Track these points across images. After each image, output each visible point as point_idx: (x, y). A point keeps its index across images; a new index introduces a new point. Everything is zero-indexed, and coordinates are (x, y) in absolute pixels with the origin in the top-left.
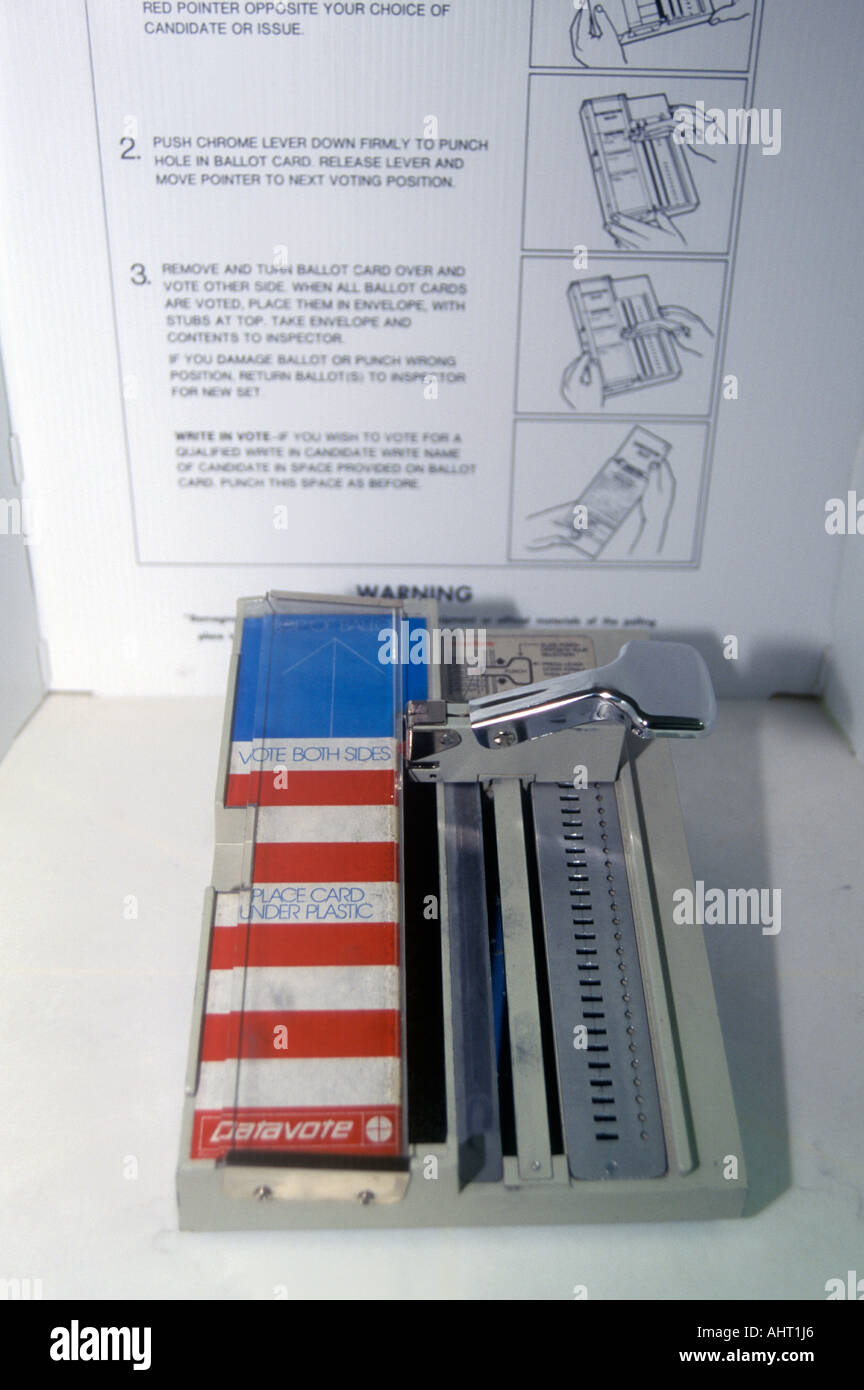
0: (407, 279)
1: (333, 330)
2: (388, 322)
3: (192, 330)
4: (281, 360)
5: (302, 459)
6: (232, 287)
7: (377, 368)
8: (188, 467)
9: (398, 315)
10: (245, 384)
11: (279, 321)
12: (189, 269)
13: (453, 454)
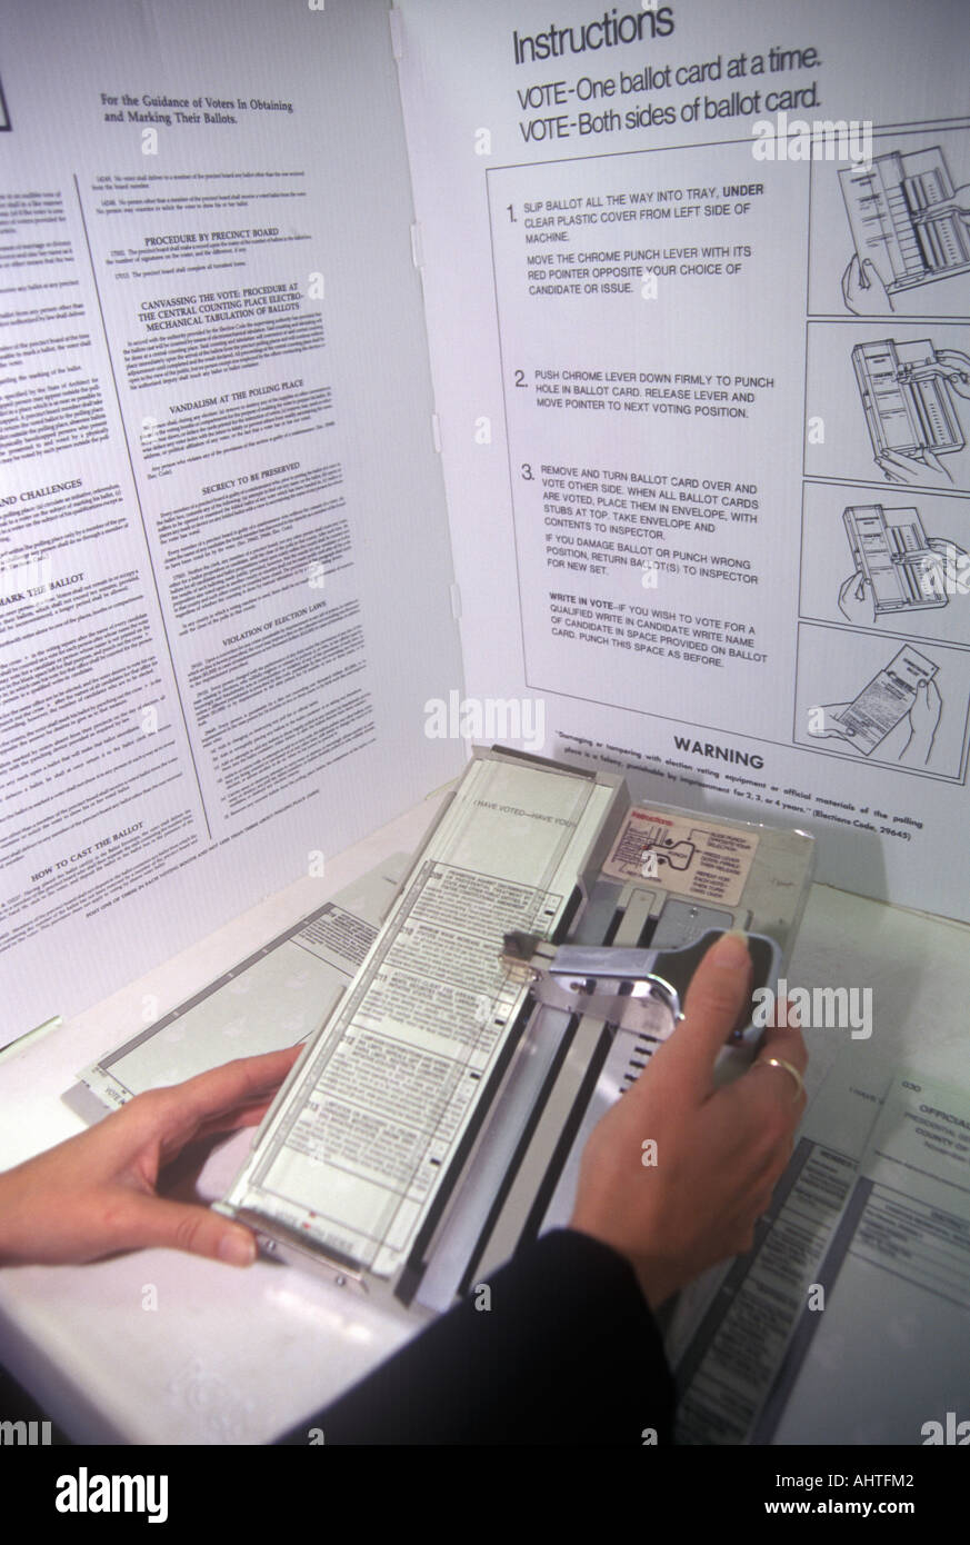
0: (711, 492)
1: (657, 528)
2: (697, 526)
3: (560, 517)
4: (620, 547)
5: (634, 628)
6: (586, 487)
7: (690, 563)
8: (558, 620)
9: (705, 521)
10: (596, 563)
11: (618, 516)
12: (558, 471)
13: (748, 643)
